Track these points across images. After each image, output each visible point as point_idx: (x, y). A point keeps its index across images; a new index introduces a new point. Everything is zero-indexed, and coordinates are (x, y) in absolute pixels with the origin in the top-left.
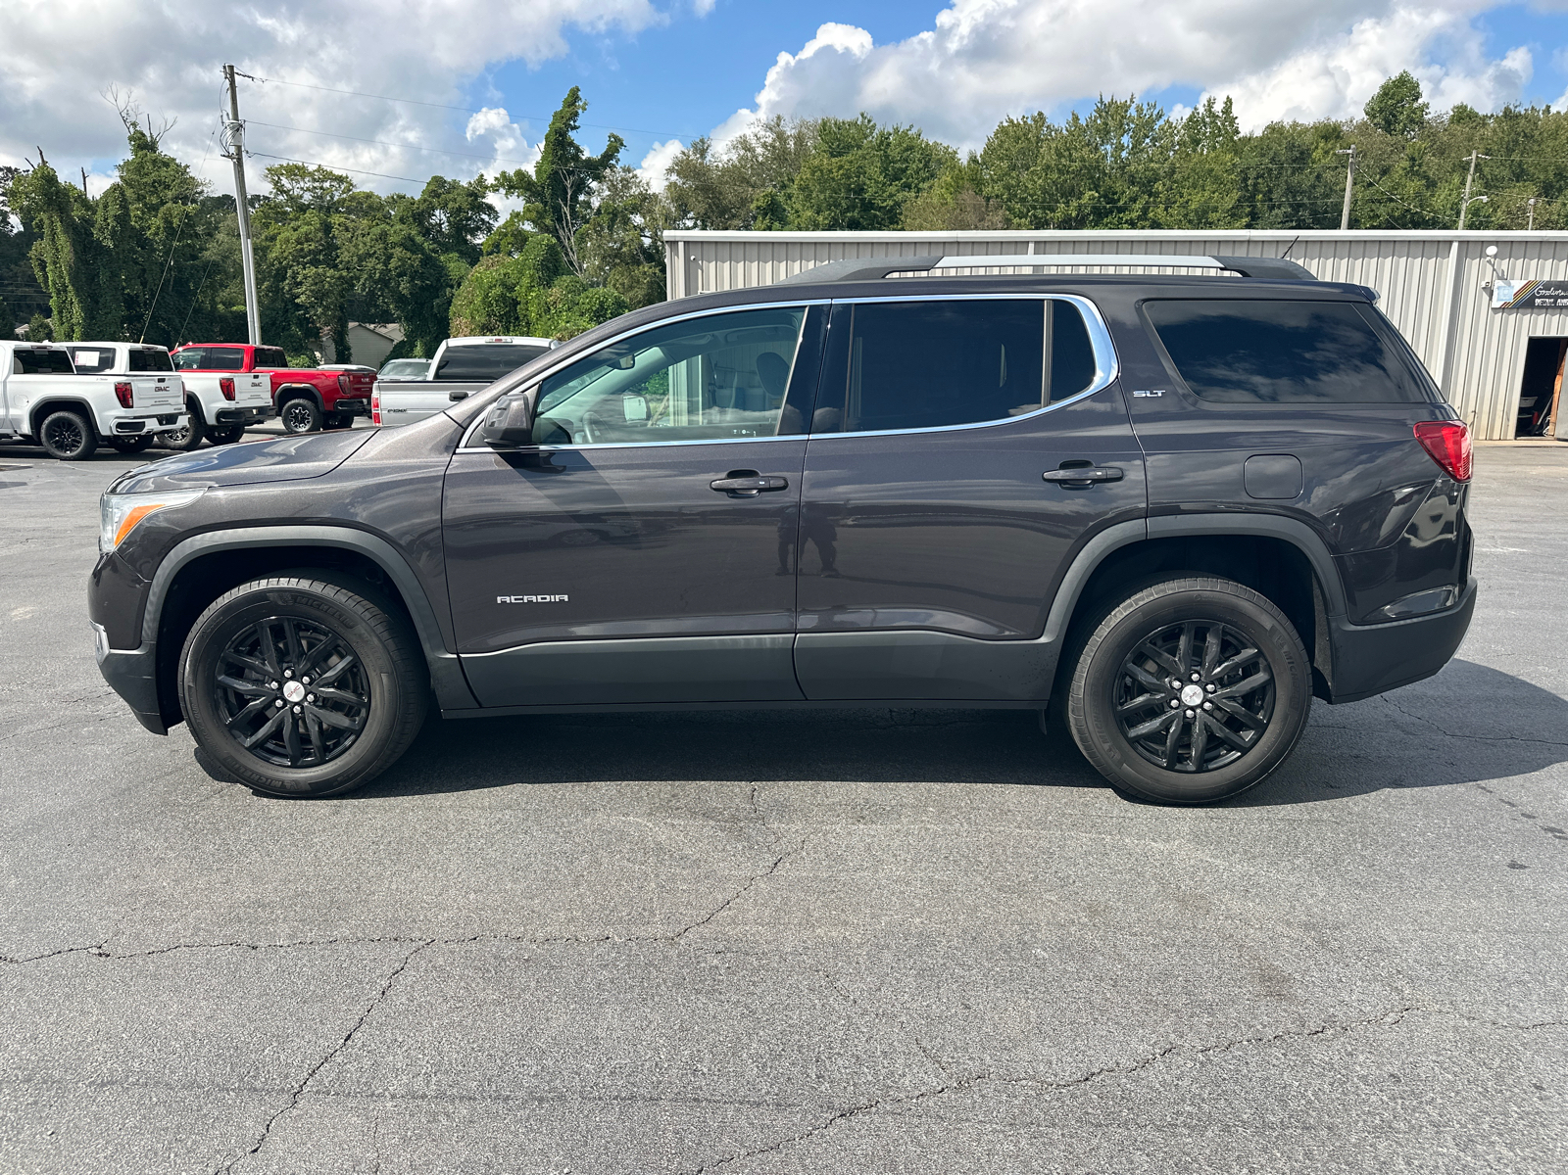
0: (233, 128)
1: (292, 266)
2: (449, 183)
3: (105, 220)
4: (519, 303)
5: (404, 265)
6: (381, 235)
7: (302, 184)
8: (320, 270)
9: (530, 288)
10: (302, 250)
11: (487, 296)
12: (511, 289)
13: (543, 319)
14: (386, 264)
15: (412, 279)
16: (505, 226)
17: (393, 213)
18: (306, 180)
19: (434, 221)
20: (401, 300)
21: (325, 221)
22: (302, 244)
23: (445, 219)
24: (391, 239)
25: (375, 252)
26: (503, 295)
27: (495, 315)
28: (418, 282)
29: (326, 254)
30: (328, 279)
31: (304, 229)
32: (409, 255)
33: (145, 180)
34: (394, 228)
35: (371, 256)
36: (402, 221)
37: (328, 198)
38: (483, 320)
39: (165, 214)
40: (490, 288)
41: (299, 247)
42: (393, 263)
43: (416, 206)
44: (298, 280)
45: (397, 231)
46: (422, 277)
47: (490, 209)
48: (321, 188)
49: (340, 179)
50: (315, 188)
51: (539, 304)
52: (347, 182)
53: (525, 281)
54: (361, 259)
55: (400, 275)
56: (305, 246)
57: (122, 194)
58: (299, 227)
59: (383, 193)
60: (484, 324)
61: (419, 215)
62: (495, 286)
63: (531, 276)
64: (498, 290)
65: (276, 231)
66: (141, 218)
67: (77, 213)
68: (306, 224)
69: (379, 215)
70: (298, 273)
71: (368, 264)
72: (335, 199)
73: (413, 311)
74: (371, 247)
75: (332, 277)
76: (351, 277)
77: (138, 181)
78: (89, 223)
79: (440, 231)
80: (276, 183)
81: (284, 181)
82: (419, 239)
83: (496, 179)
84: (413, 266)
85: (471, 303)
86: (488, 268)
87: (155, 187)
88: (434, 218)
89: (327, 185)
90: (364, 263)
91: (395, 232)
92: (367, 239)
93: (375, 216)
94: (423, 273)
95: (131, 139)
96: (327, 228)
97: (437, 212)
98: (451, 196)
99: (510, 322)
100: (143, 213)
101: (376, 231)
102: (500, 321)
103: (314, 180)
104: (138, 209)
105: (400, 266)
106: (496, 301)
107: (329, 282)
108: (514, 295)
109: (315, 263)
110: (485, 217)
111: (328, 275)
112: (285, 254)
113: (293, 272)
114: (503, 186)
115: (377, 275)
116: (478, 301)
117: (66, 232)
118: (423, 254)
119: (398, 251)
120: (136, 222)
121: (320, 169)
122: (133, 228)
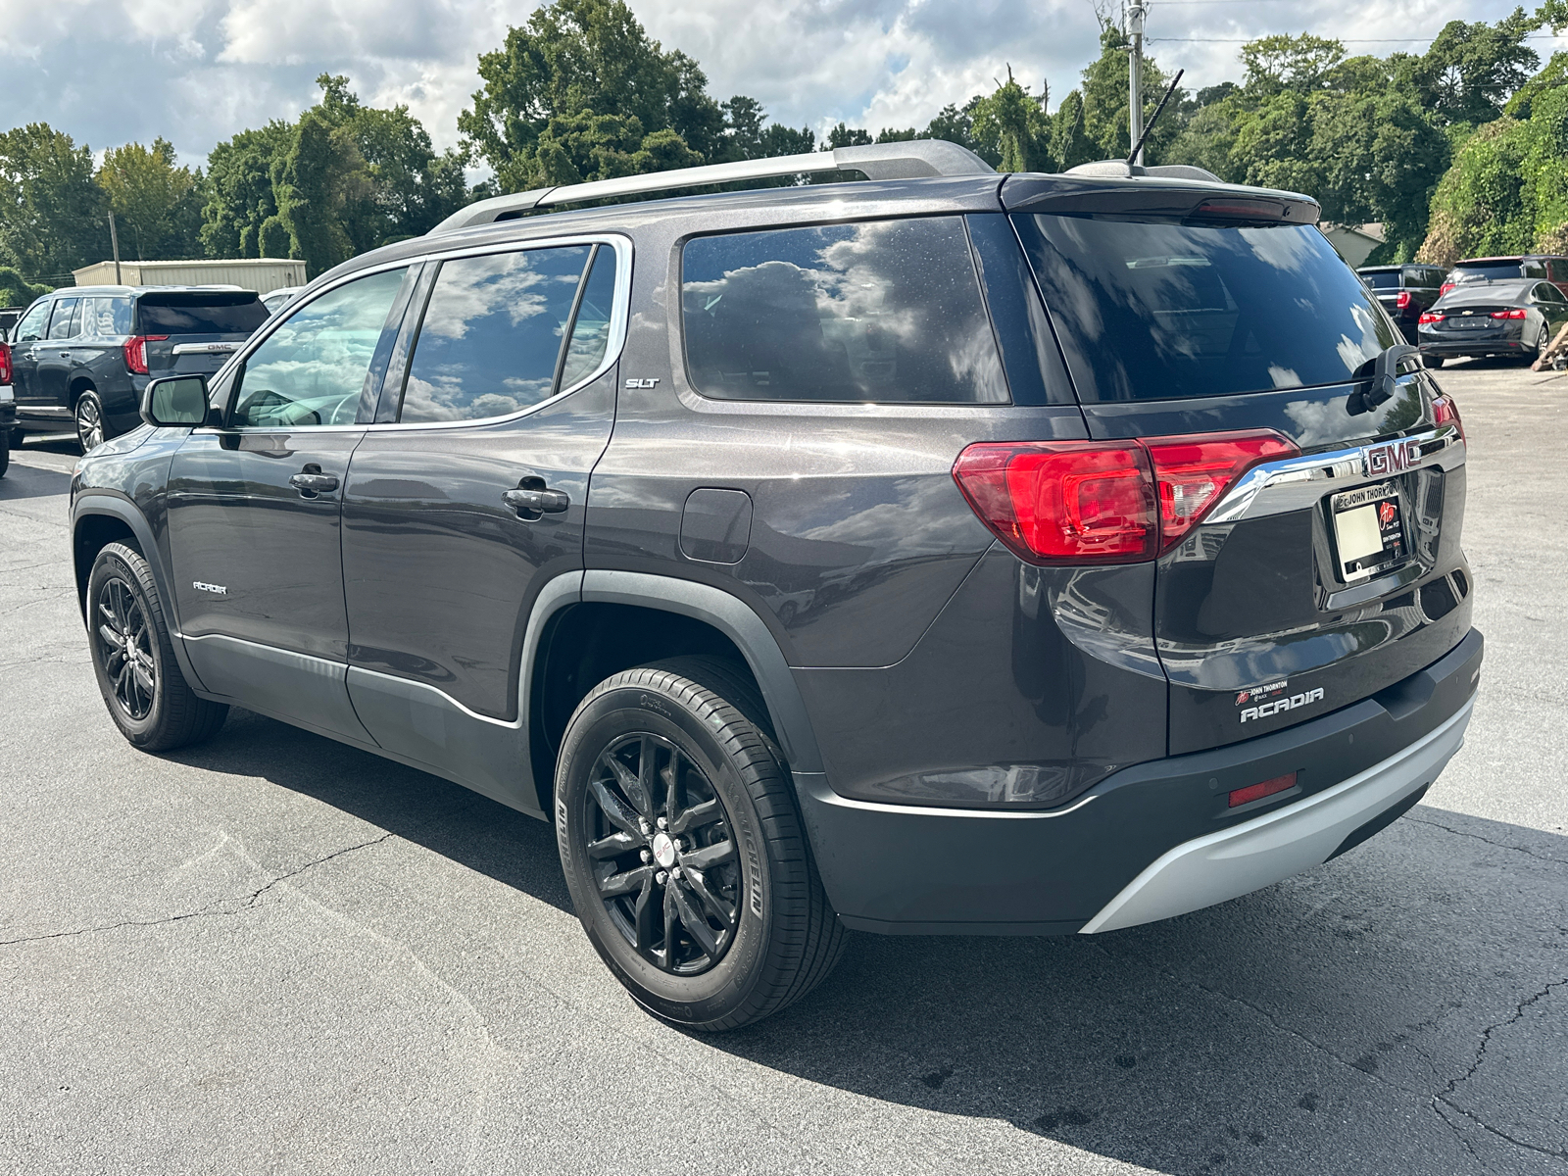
0: (1133, 13)
1: (1254, 161)
2: (1471, 28)
3: (1060, 134)
4: (1524, 183)
5: (1389, 146)
6: (1367, 109)
7: (1282, 58)
8: (1286, 164)
9: (1541, 161)
10: (1268, 140)
11: (1478, 178)
12: (1513, 164)
13: (1555, 203)
14: (1368, 145)
15: (1401, 163)
16: (1543, 76)
17: (1391, 79)
18: (1288, 53)
19: (1444, 81)
20: (1384, 192)
21: (1302, 101)
22: (1267, 133)
23: (1459, 76)
24: (1379, 114)
25: (1355, 134)
26: (1502, 176)
27: (1487, 203)
28: (1409, 167)
29: (1298, 143)
30: (1294, 174)
31: (1274, 114)
32: (1398, 131)
33: (1108, 82)
34: (1385, 98)
35: (1349, 139)
36: (1400, 88)
37: (1312, 72)
38: (1469, 211)
39: (1119, 119)
40: (1485, 166)
41: (1265, 137)
42: (1376, 145)
43: (1419, 65)
44: (1259, 179)
45: (1388, 103)
46: (1414, 159)
47: (1527, 55)
48: (1305, 60)
49: (1327, 46)
50: (1297, 62)
51: (1551, 181)
52: (1337, 48)
53: (1536, 151)
54: (1337, 144)
55: (1386, 159)
56: (1272, 135)
57: (1079, 102)
58: (1268, 113)
59: (1383, 55)
60: (1471, 216)
61: (1423, 77)
62: (1492, 162)
63: (1545, 143)
64: (1495, 169)
65: (1242, 122)
66: (1096, 127)
67: (1034, 130)
68: (1277, 109)
69: (1372, 84)
70: (1259, 171)
71: (1345, 150)
72: (1319, 72)
73: (1398, 204)
74: (1352, 127)
75: (1300, 171)
76: (1325, 168)
77: (1100, 85)
78: (1045, 138)
79: (1451, 95)
80: (1251, 63)
81: (1262, 61)
82: (1417, 109)
83: (1539, 11)
84: (1402, 146)
85: (1455, 189)
86: (1487, 137)
87: (1116, 89)
88: (1444, 78)
89: (1311, 56)
90: (1340, 149)
91: (1385, 104)
92: (1348, 118)
93: (1366, 87)
94: (1416, 153)
95: (1103, 38)
96: (1302, 109)
97: (1449, 71)
98: (1469, 45)
99: (1507, 211)
100: (1099, 120)
101: (1362, 105)
102: (1493, 211)
103: (1298, 53)
104: (1094, 117)
105: (1384, 149)
106: (1491, 183)
107: (1295, 178)
108: (1518, 172)
109: (1281, 155)
110: (1518, 67)
111: (1295, 168)
112: (1247, 149)
113: (1255, 170)
114: (1548, 19)
115: (1355, 162)
116: (1465, 186)
117: (1021, 152)
118: (1419, 129)
119: (1386, 129)
120: (1091, 132)
121: (1305, 38)
122: (1086, 138)
